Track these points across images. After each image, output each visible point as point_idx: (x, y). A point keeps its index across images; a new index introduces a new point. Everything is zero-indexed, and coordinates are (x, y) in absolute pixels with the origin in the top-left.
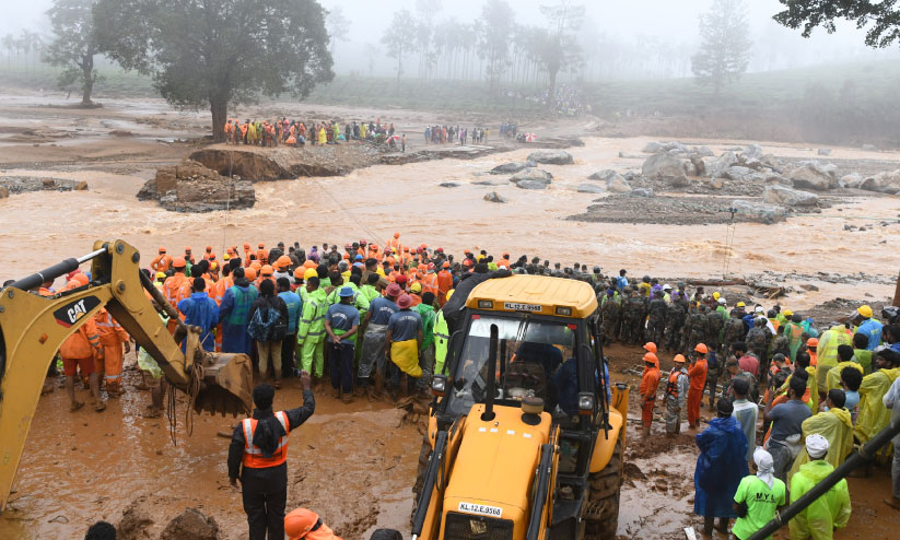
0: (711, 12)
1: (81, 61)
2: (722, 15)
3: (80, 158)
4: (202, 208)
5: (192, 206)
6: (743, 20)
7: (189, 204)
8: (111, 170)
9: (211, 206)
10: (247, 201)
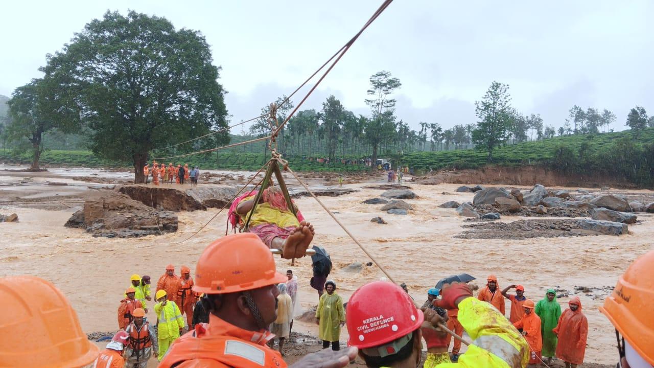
0: (484, 101)
1: (32, 137)
2: (492, 102)
3: (18, 199)
4: (128, 234)
5: (118, 232)
6: (508, 104)
7: (114, 231)
8: (45, 208)
9: (137, 232)
10: (171, 227)
